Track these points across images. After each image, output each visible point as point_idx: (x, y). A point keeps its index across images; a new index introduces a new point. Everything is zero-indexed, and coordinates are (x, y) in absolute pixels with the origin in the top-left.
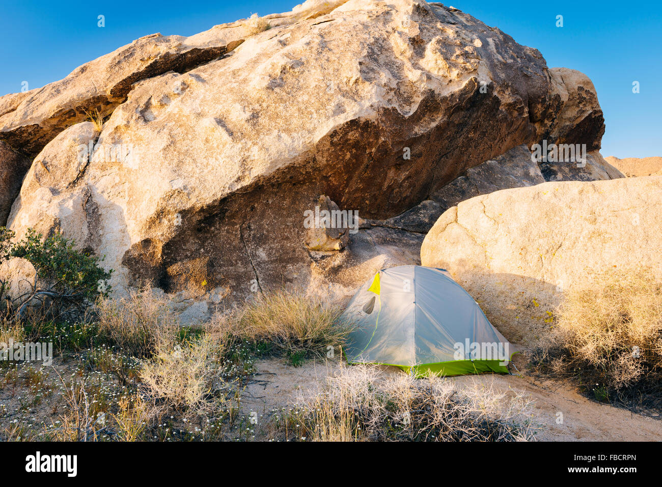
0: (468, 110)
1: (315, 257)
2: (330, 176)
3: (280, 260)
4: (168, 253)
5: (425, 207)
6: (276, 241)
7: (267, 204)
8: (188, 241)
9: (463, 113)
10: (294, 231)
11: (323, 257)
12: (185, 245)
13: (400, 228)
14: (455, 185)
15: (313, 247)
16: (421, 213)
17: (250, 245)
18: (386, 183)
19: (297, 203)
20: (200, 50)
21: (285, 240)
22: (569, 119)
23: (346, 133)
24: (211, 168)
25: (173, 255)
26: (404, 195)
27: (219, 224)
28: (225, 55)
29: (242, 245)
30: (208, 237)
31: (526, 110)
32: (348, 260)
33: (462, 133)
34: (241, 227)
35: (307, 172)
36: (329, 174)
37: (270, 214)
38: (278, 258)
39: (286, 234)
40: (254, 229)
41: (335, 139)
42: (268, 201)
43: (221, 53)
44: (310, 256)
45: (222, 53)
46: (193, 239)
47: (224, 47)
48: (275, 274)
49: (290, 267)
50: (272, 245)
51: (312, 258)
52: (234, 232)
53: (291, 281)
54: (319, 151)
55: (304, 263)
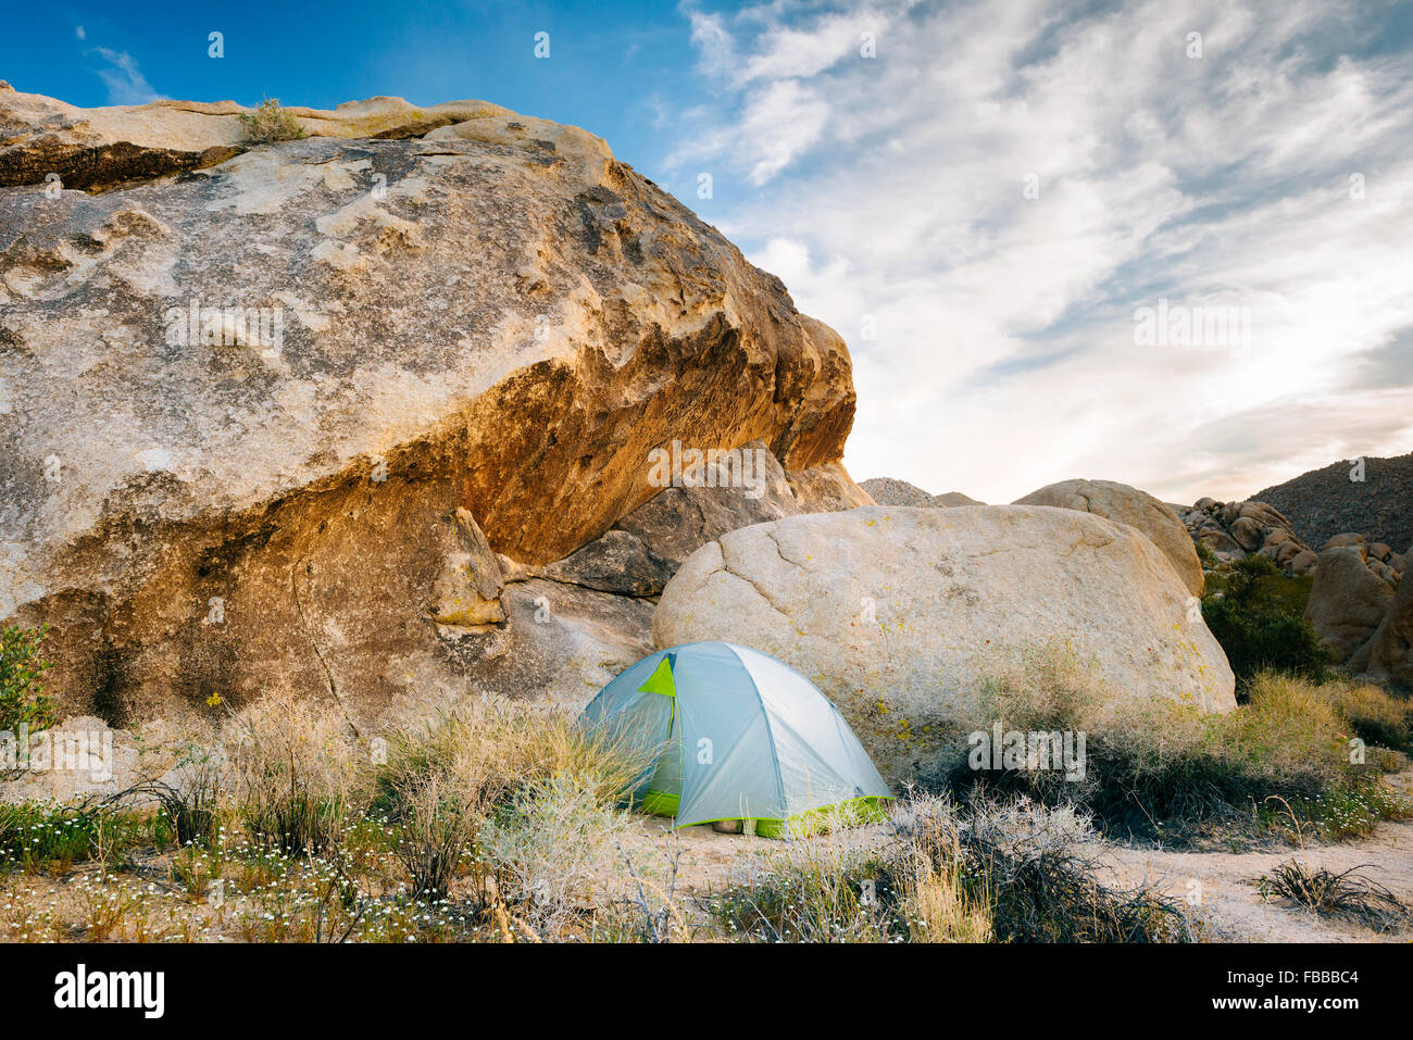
0: (705, 368)
1: (448, 638)
2: (478, 469)
3: (374, 644)
4: (121, 626)
5: (613, 543)
6: (361, 603)
7: (349, 520)
8: (171, 599)
9: (697, 372)
10: (400, 581)
11: (465, 638)
12: (163, 608)
13: (576, 582)
14: (661, 503)
15: (446, 616)
16: (609, 555)
17: (309, 611)
18: (562, 491)
19: (408, 521)
20: (137, 148)
21: (381, 599)
22: (816, 403)
23: (527, 387)
24: (240, 431)
25: (132, 633)
26: (582, 518)
27: (250, 560)
28: (195, 172)
29: (294, 610)
30: (221, 591)
31: (773, 379)
32: (515, 643)
33: (689, 408)
34: (295, 568)
35: (443, 457)
36: (478, 465)
37: (352, 541)
38: (369, 640)
39: (383, 588)
40: (319, 575)
41: (508, 397)
42: (351, 514)
43: (184, 167)
44: (439, 635)
45: (189, 165)
46: (185, 594)
47: (195, 154)
48: (368, 676)
49: (395, 659)
50: (355, 612)
51: (443, 640)
52: (279, 580)
53: (402, 690)
54: (476, 416)
55: (426, 650)
